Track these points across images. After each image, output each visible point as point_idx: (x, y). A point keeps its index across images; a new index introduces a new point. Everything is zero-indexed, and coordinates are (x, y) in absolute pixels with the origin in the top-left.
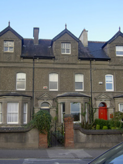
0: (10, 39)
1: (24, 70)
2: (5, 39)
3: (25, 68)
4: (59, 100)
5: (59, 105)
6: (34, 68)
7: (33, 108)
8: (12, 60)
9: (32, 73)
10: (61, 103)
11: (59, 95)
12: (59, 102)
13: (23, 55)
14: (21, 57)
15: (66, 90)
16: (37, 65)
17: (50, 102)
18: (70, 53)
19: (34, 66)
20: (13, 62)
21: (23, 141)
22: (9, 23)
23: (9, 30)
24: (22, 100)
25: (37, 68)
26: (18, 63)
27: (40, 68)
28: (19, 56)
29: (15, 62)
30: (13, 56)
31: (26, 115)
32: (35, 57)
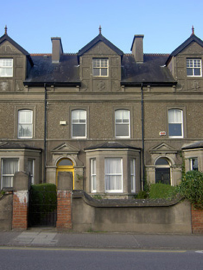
0: (102, 56)
1: (127, 105)
2: (94, 56)
3: (128, 101)
4: (186, 153)
5: (187, 162)
6: (143, 102)
7: (145, 167)
8: (108, 90)
9: (140, 111)
10: (190, 159)
11: (185, 146)
12: (186, 157)
13: (125, 81)
14: (122, 84)
15: (197, 136)
16: (147, 97)
17: (172, 157)
18: (201, 76)
19: (143, 98)
20: (109, 93)
21: (166, 221)
22: (100, 29)
23: (100, 41)
24: (128, 155)
25: (148, 101)
26: (117, 93)
27: (152, 101)
28: (118, 82)
29: (112, 93)
30: (108, 83)
31: (134, 178)
32: (144, 83)
